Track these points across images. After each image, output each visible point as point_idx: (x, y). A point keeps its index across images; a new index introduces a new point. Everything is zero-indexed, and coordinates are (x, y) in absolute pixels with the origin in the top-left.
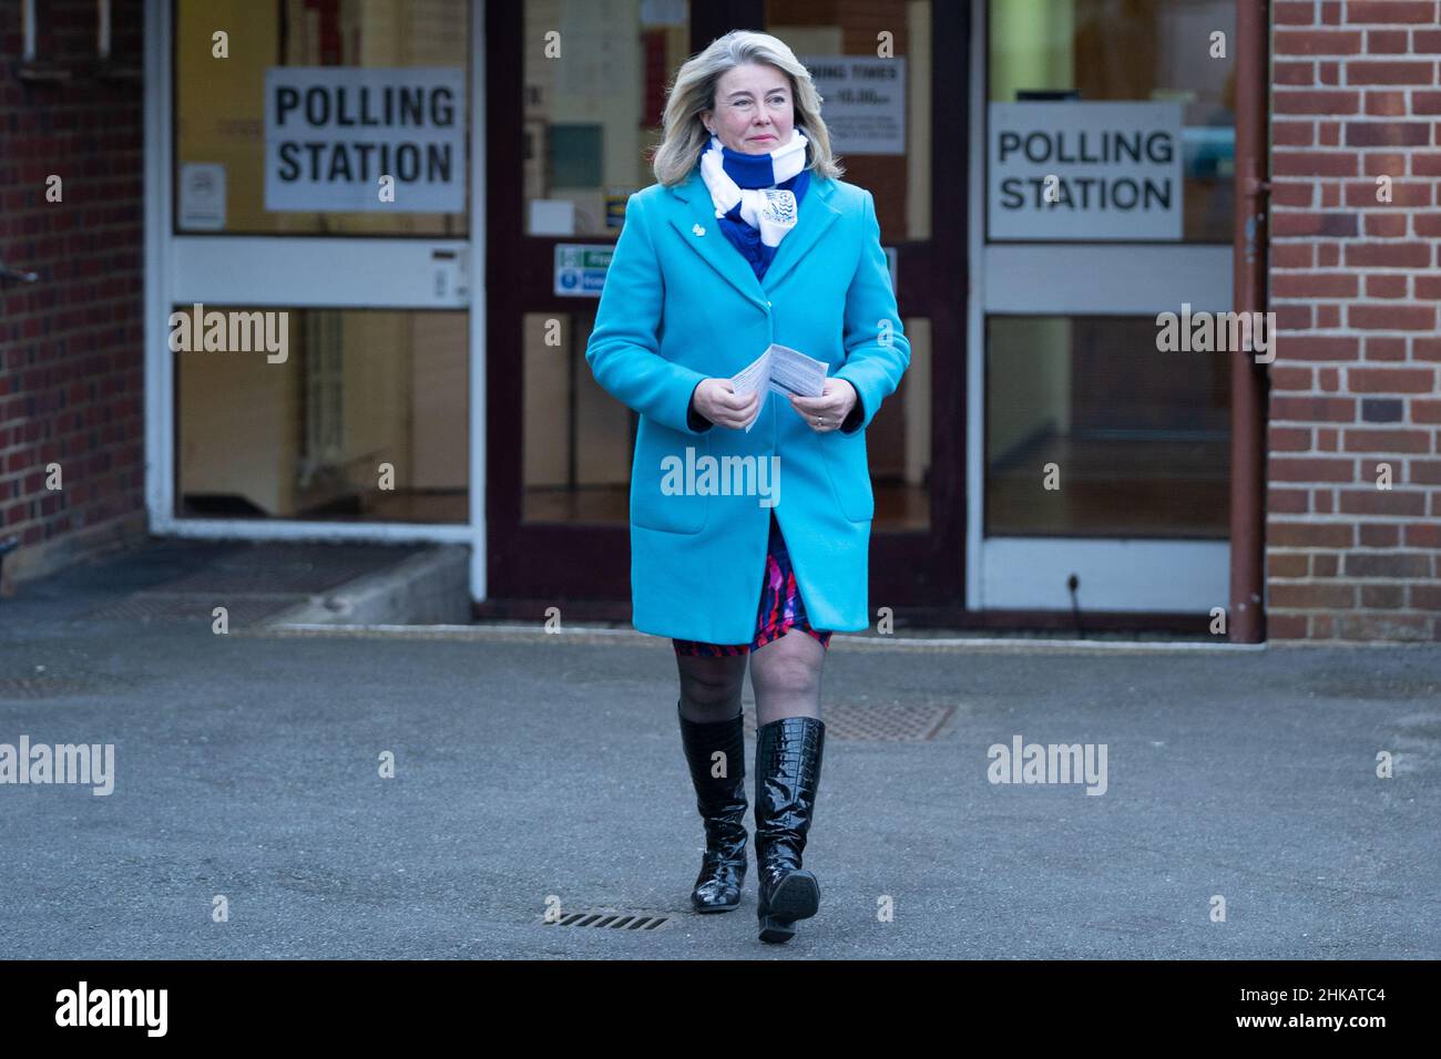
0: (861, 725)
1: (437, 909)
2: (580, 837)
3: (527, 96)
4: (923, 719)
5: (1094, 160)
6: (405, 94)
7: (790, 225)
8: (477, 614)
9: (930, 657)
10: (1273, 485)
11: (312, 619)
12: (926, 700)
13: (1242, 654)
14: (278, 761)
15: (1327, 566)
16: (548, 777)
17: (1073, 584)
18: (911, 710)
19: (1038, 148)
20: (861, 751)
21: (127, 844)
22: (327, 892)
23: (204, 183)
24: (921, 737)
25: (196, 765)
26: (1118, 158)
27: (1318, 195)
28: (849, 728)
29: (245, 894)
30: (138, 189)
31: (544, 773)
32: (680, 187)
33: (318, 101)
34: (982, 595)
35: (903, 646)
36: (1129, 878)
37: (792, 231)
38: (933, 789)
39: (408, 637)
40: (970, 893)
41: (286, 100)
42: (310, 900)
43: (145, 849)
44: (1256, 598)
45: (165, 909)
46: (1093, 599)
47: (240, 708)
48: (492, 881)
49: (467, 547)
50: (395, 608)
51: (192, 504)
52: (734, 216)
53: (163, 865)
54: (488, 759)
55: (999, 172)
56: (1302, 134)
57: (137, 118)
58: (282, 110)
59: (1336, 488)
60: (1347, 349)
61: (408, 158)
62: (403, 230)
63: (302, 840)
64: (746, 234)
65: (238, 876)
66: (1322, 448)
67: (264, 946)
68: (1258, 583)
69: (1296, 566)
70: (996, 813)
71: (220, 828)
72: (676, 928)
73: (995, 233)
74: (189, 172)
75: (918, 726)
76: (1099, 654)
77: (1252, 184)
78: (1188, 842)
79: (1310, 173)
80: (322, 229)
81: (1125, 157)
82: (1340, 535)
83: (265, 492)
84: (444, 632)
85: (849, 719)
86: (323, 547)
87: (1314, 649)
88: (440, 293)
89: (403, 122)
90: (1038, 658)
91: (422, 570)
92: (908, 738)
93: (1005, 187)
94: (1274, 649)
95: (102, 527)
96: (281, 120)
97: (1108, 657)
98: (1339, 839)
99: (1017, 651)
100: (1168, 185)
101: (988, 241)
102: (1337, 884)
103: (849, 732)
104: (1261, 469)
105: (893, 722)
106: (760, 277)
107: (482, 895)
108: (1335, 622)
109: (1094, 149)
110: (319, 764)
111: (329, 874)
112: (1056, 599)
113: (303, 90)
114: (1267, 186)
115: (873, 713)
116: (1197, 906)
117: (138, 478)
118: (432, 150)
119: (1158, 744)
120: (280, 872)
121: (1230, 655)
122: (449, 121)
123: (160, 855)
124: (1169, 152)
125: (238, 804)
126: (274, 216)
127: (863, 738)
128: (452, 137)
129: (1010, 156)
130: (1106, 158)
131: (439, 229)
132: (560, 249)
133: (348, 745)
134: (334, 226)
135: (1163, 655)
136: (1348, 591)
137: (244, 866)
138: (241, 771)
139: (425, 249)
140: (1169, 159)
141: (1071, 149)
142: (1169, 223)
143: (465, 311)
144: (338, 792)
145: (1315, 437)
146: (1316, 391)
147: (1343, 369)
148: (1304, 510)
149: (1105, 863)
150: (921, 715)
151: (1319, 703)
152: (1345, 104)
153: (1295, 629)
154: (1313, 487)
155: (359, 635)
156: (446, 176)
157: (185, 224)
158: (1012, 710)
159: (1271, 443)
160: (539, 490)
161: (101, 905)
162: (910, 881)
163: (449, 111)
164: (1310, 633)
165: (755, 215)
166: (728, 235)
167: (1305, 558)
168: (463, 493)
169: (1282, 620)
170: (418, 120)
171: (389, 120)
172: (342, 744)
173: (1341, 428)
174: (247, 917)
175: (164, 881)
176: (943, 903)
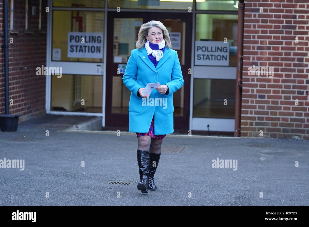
0: (168, 150)
1: (90, 180)
2: (117, 168)
3: (114, 38)
4: (179, 149)
5: (213, 51)
6: (93, 37)
7: (161, 57)
8: (103, 129)
9: (181, 138)
10: (242, 109)
11: (73, 129)
12: (180, 146)
13: (236, 139)
14: (65, 154)
15: (251, 124)
16: (112, 158)
17: (208, 126)
18: (177, 147)
19: (204, 49)
20: (167, 154)
21: (37, 168)
22: (71, 177)
23: (57, 52)
24: (178, 152)
25: (50, 154)
26: (218, 51)
27: (251, 58)
28: (166, 150)
29: (57, 177)
30: (45, 53)
31: (111, 157)
32: (141, 49)
33: (77, 38)
34: (192, 128)
35: (177, 136)
36: (213, 178)
37: (162, 58)
38: (180, 161)
39: (90, 133)
40: (184, 180)
41: (72, 38)
42: (68, 178)
43: (40, 169)
44: (239, 129)
45: (42, 179)
46: (212, 129)
47: (59, 144)
48: (100, 176)
49: (102, 117)
50: (88, 128)
51: (54, 109)
52: (151, 55)
53: (43, 172)
54: (102, 154)
55: (197, 53)
56: (249, 48)
57: (46, 40)
58: (71, 40)
59: (253, 110)
60: (256, 86)
61: (93, 48)
62: (93, 61)
63: (68, 168)
64: (153, 58)
65: (56, 174)
66: (251, 103)
67: (59, 186)
68: (240, 127)
69: (246, 124)
70: (190, 166)
71: (53, 165)
72: (132, 185)
73: (196, 64)
74: (54, 50)
75: (178, 150)
76: (211, 138)
77: (240, 56)
78: (224, 172)
79: (250, 54)
80: (78, 60)
81: (219, 51)
82: (254, 118)
83: (67, 107)
84: (96, 132)
85: (166, 149)
86: (76, 116)
87: (249, 138)
88: (98, 72)
89: (92, 42)
90: (200, 139)
91: (94, 121)
92: (176, 152)
93: (198, 56)
94: (242, 138)
95: (37, 112)
96: (71, 41)
97: (212, 139)
98: (250, 172)
99: (197, 138)
100: (226, 56)
101: (195, 65)
102: (249, 180)
103: (166, 151)
104: (241, 106)
105: (174, 150)
106: (155, 67)
107: (99, 178)
108: (253, 134)
109: (214, 50)
110: (72, 155)
111: (72, 174)
112: (205, 129)
113: (75, 36)
114: (243, 57)
115: (170, 148)
116: (224, 183)
117: (44, 104)
118: (97, 47)
119: (220, 154)
120: (63, 173)
121: (234, 139)
122: (100, 42)
123: (42, 170)
124: (227, 50)
125: (57, 161)
126: (70, 58)
127: (168, 152)
128: (101, 45)
129: (199, 51)
130: (216, 51)
131: (99, 61)
132: (119, 65)
133: (77, 151)
134: (80, 60)
135: (222, 139)
136: (255, 128)
137: (57, 172)
138: (58, 155)
139: (95, 65)
140: (227, 51)
141: (210, 49)
142: (227, 63)
143: (102, 76)
144: (75, 160)
145: (250, 101)
146: (250, 93)
147: (255, 89)
148: (248, 114)
149: (209, 175)
150: (179, 148)
151: (249, 148)
152: (256, 42)
153: (246, 135)
154: (249, 110)
155: (81, 132)
156: (100, 52)
157: (54, 59)
158: (195, 148)
159: (242, 102)
160: (115, 108)
161: (31, 178)
162: (174, 177)
163: (100, 40)
164: (248, 135)
165: (155, 55)
166: (150, 59)
167: (247, 122)
168: (101, 108)
169: (244, 133)
170: (95, 42)
171: (90, 42)
172: (76, 151)
173: (254, 99)
174: (57, 181)
175: (43, 174)
176: (180, 181)
